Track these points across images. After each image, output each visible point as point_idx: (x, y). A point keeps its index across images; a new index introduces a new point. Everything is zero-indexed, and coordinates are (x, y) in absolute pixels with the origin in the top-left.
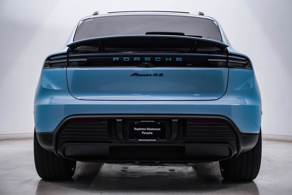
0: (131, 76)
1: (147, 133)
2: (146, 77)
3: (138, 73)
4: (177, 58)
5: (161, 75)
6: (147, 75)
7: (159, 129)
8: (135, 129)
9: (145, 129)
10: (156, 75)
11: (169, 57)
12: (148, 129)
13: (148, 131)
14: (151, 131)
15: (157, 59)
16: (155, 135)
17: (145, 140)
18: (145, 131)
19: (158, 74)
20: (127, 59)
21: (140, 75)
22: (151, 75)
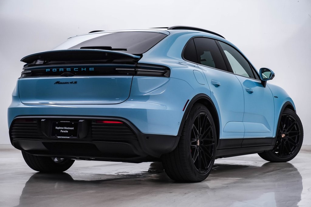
0: (55, 84)
1: (64, 132)
2: (65, 84)
3: (59, 82)
4: (90, 68)
5: (76, 83)
6: (66, 83)
7: (73, 128)
8: (56, 128)
9: (63, 128)
10: (72, 83)
11: (84, 67)
12: (65, 128)
13: (65, 130)
14: (67, 130)
15: (75, 69)
16: (70, 133)
17: (62, 137)
18: (63, 130)
19: (74, 82)
20: (55, 70)
21: (61, 83)
22: (68, 83)
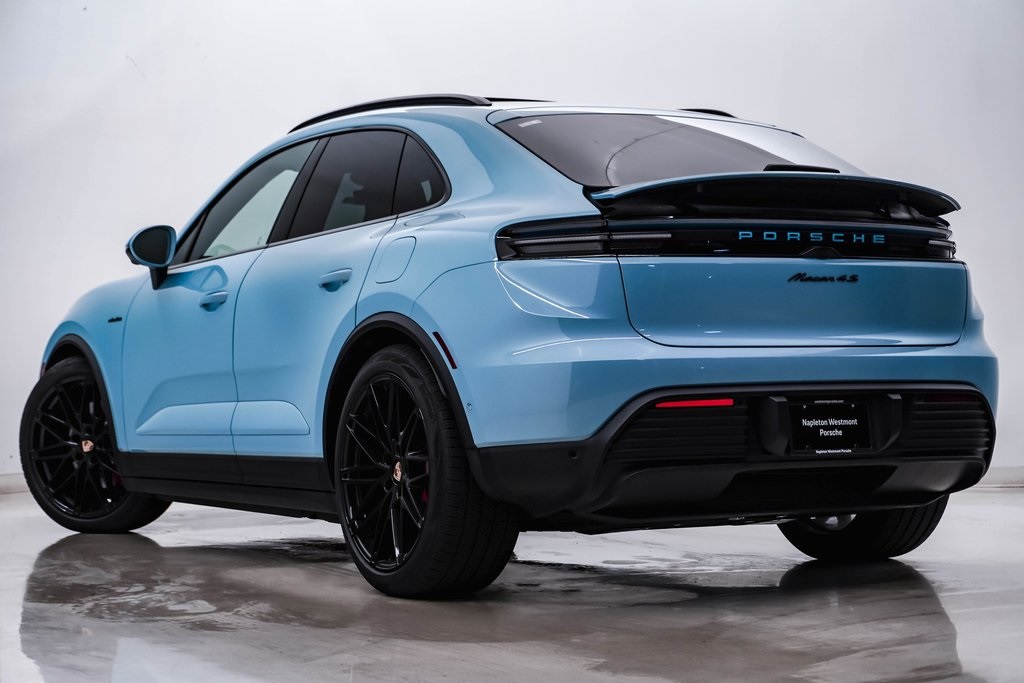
0: (790, 280)
1: (832, 433)
3: (805, 274)
4: (874, 236)
5: (854, 279)
6: (824, 279)
7: (854, 422)
8: (805, 422)
9: (824, 423)
10: (842, 279)
11: (859, 231)
12: (832, 422)
13: (832, 428)
14: (839, 427)
15: (837, 237)
16: (849, 437)
17: (829, 451)
18: (826, 428)
19: (848, 278)
20: (772, 236)
21: (810, 279)
22: (832, 279)
